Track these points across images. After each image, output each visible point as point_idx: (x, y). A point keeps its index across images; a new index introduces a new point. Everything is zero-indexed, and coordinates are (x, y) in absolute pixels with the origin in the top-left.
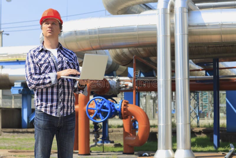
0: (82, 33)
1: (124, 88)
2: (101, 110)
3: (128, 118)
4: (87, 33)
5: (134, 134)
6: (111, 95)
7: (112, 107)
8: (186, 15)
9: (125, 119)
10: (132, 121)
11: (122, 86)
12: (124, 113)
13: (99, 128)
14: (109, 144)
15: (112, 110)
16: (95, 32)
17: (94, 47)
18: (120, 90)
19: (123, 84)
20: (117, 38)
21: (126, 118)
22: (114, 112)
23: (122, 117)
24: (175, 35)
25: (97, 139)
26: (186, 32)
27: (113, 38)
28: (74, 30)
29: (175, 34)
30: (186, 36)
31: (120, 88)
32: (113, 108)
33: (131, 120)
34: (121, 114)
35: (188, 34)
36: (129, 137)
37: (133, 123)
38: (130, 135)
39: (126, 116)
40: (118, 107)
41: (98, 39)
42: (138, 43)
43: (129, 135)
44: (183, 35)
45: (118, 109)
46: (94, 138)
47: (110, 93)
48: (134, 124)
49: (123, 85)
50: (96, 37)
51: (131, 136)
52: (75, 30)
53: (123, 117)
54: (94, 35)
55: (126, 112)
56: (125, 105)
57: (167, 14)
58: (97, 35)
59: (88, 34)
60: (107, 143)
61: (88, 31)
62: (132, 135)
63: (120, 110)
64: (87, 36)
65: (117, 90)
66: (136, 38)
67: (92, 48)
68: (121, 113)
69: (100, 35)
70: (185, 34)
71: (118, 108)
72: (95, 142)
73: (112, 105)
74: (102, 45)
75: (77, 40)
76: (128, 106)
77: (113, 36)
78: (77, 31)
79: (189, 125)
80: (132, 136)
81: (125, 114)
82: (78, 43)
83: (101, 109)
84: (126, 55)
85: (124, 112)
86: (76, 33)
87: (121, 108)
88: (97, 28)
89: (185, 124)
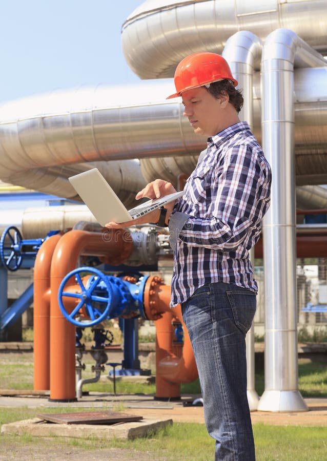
0: (58, 123)
1: (167, 250)
2: (91, 298)
3: (161, 317)
4: (68, 123)
5: (180, 355)
6: (139, 265)
7: (121, 290)
8: (288, 77)
9: (154, 319)
10: (174, 325)
11: (162, 245)
12: (150, 305)
13: (107, 339)
14: (138, 376)
15: (123, 299)
16: (86, 122)
17: (85, 155)
18: (157, 254)
19: (164, 240)
20: (135, 133)
21: (156, 317)
22: (125, 303)
23: (146, 315)
24: (263, 125)
25: (102, 365)
26: (288, 117)
27: (126, 134)
28: (39, 116)
29: (263, 121)
30: (288, 127)
31: (158, 249)
32: (123, 293)
33: (171, 323)
34: (144, 308)
35: (292, 122)
36: (167, 361)
37: (176, 329)
38: (171, 356)
39: (156, 312)
40: (137, 292)
41: (93, 136)
42: (182, 145)
43: (168, 357)
44: (281, 123)
45: (137, 297)
46: (94, 363)
47: (137, 262)
48: (177, 331)
49: (164, 242)
50: (88, 133)
51: (171, 360)
52: (43, 116)
53: (149, 316)
54: (84, 128)
55: (154, 302)
56: (152, 288)
57: (244, 76)
58: (90, 127)
59: (71, 124)
60: (133, 375)
61: (69, 118)
62: (174, 356)
63: (141, 299)
64: (69, 130)
65: (149, 254)
66: (178, 133)
67: (81, 155)
68: (144, 305)
69: (97, 126)
70: (284, 122)
71: (137, 294)
72: (97, 372)
73: (121, 286)
74: (102, 150)
75: (47, 141)
76: (160, 290)
77: (125, 129)
78: (46, 119)
79: (294, 333)
80: (174, 359)
81: (152, 307)
82: (50, 145)
83: (92, 294)
84: (171, 173)
85: (151, 303)
86: (44, 122)
87: (143, 295)
88: (91, 111)
89: (283, 332)
